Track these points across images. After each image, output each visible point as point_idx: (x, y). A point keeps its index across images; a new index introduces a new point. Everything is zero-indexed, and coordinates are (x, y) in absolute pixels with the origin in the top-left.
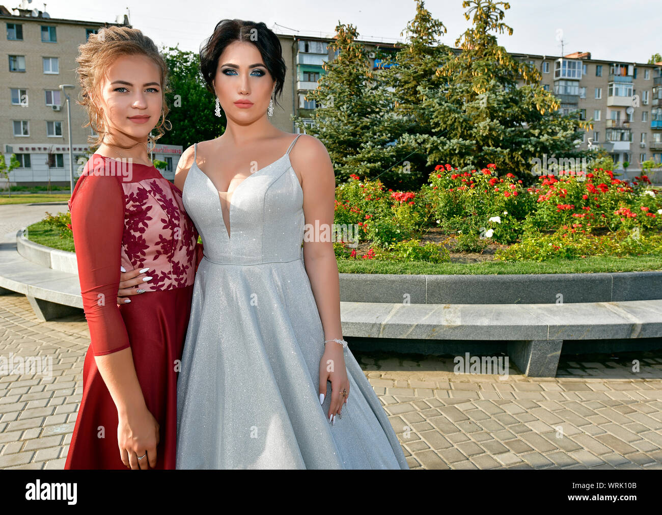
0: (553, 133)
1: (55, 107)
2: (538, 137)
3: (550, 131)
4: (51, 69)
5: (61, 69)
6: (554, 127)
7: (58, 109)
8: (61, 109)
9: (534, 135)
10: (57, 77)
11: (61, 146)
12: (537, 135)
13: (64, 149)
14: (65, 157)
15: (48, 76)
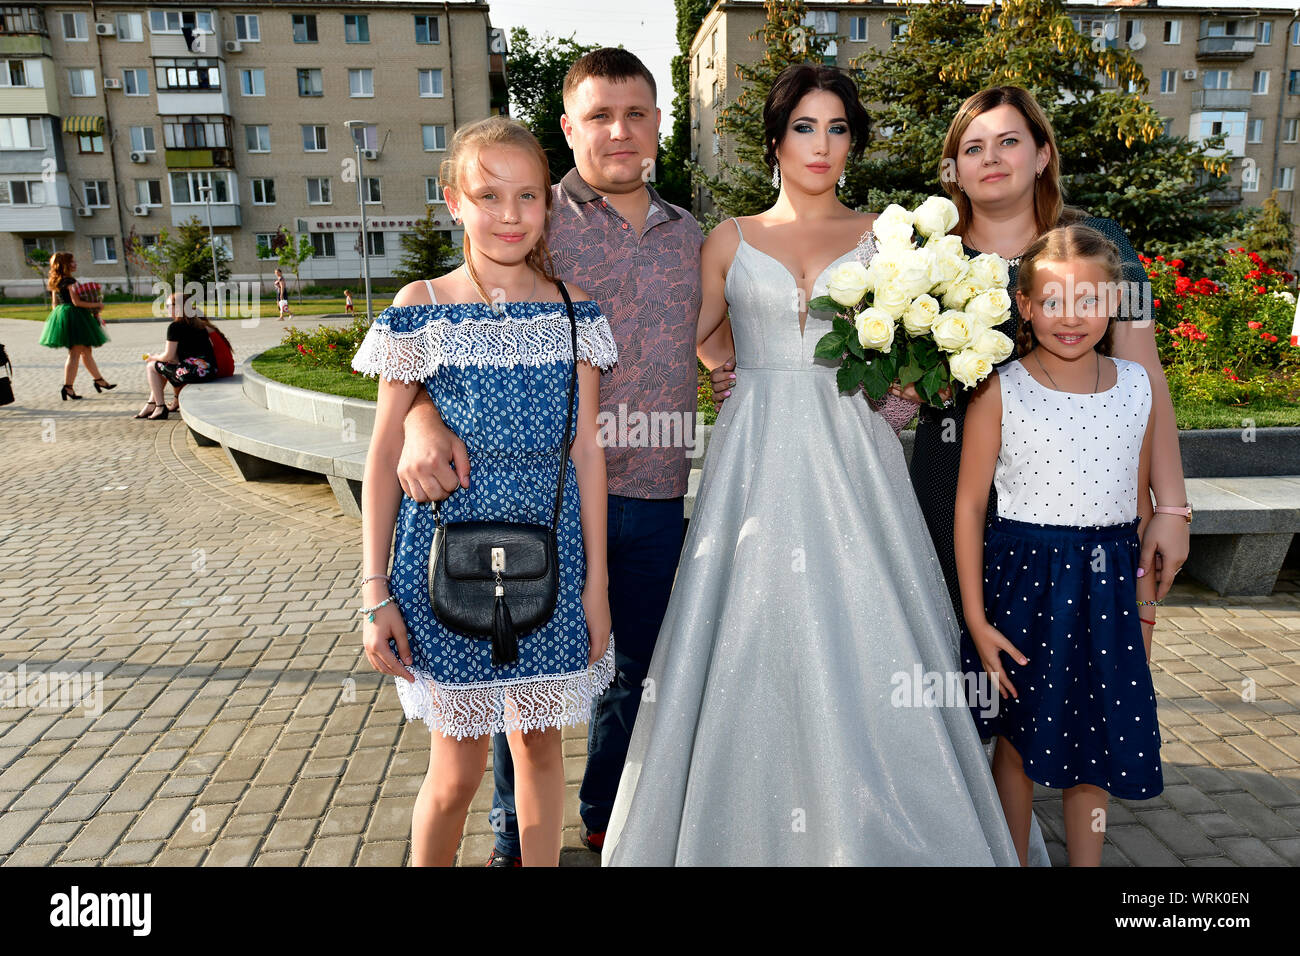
0: (1153, 182)
1: (369, 154)
2: (1121, 191)
3: (1146, 177)
4: (362, 89)
5: (378, 88)
6: (1151, 171)
7: (374, 157)
8: (379, 155)
9: (1113, 188)
10: (371, 102)
11: (379, 220)
12: (1118, 186)
13: (384, 224)
14: (386, 237)
15: (356, 101)
